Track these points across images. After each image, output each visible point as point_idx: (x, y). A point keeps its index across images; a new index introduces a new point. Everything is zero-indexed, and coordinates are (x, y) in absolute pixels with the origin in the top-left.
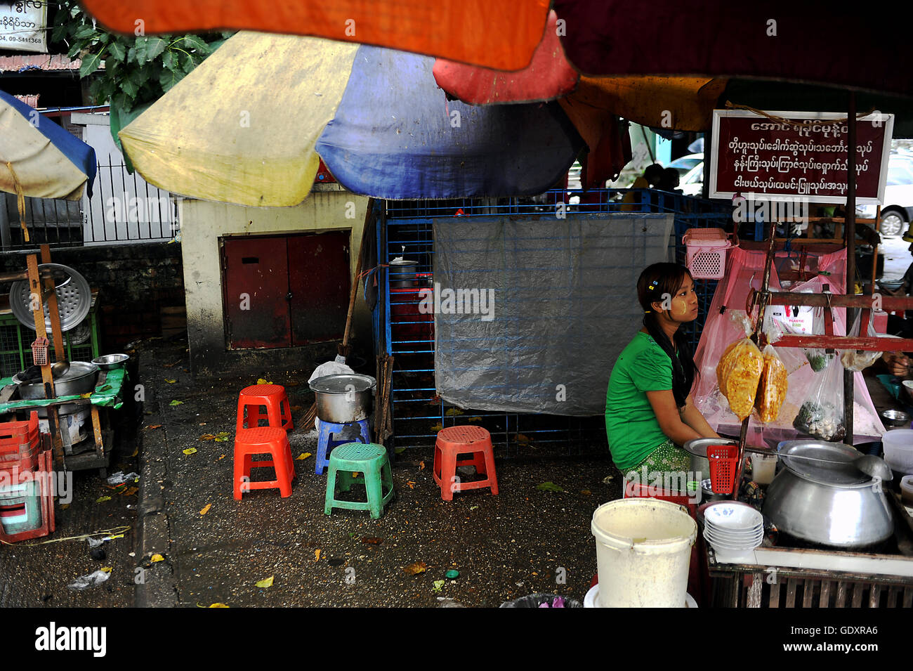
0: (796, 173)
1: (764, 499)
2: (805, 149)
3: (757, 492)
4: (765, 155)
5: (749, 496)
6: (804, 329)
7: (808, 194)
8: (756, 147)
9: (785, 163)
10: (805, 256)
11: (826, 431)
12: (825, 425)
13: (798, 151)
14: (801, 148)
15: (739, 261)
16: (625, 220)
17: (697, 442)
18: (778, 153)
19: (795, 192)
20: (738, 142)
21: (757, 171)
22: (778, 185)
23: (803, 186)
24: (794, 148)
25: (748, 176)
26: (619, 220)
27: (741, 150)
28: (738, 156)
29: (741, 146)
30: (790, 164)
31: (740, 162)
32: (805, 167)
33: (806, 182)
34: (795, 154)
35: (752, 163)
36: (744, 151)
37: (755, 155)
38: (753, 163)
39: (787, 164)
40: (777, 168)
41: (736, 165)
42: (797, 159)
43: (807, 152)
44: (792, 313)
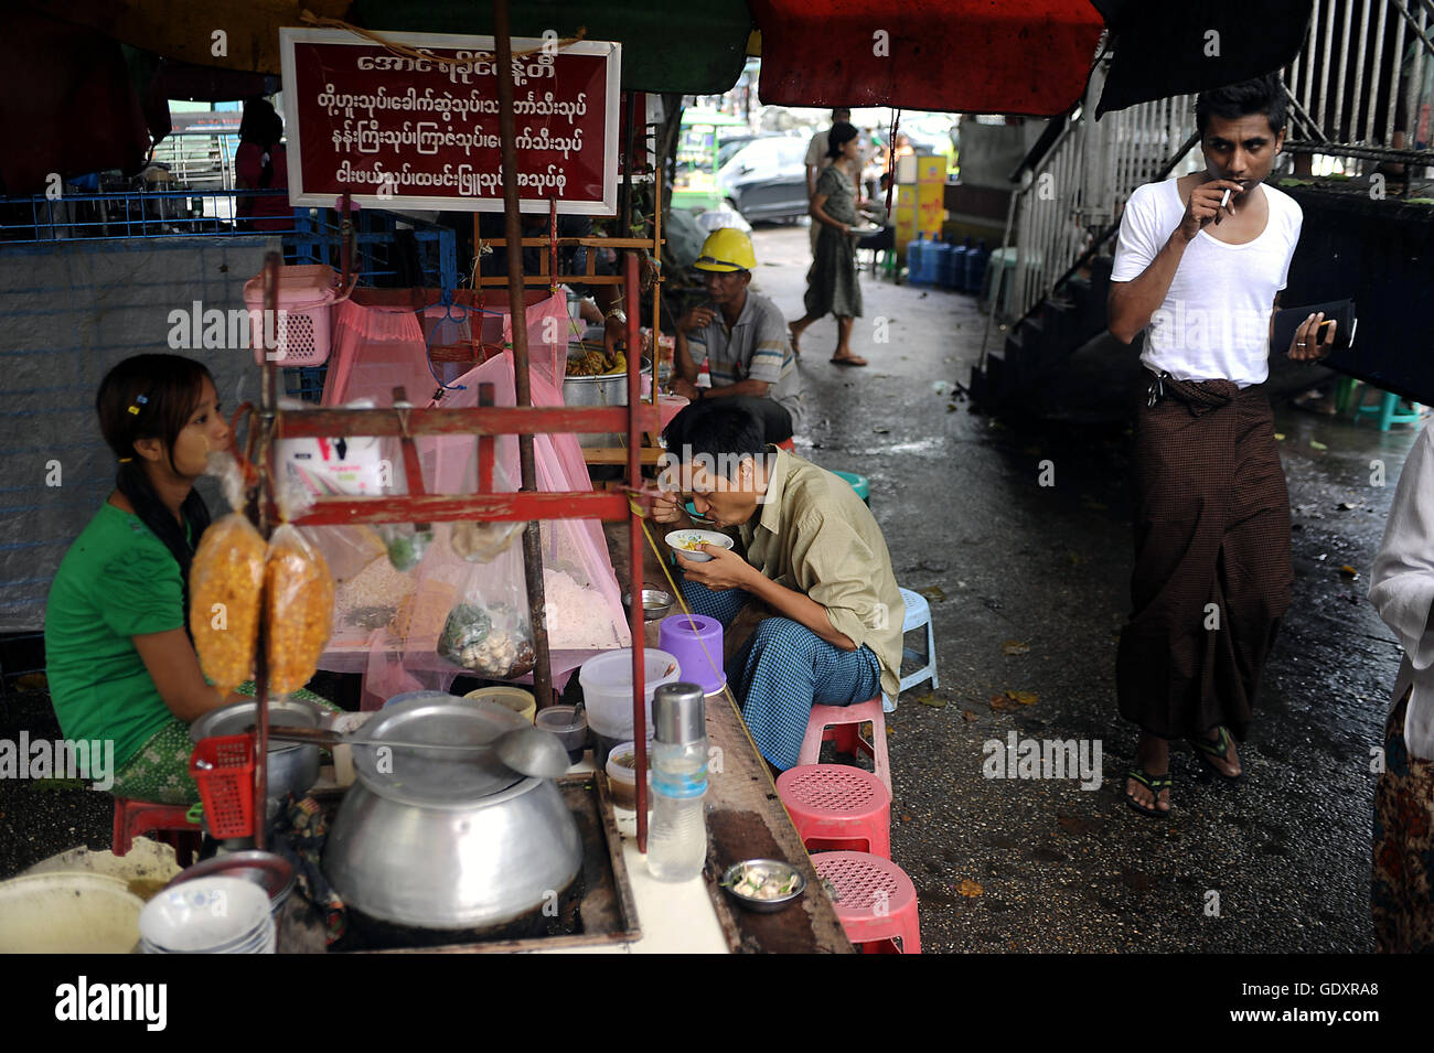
0: (453, 155)
1: (326, 837)
2: (465, 108)
3: (315, 821)
4: (390, 120)
5: (297, 832)
6: (362, 485)
7: (478, 196)
8: (371, 104)
9: (430, 135)
10: (481, 314)
11: (496, 660)
12: (492, 649)
13: (451, 111)
14: (457, 106)
15: (354, 327)
16: (179, 252)
17: (221, 716)
18: (415, 116)
19: (452, 192)
20: (335, 94)
21: (376, 151)
22: (421, 179)
23: (467, 181)
24: (444, 106)
25: (359, 161)
26: (168, 252)
27: (342, 110)
28: (338, 121)
29: (341, 102)
30: (439, 138)
31: (342, 135)
32: (467, 142)
33: (471, 173)
34: (447, 117)
35: (367, 136)
36: (349, 113)
37: (369, 119)
38: (369, 136)
39: (433, 138)
40: (413, 146)
41: (336, 139)
42: (450, 128)
43: (469, 113)
44: (333, 453)
